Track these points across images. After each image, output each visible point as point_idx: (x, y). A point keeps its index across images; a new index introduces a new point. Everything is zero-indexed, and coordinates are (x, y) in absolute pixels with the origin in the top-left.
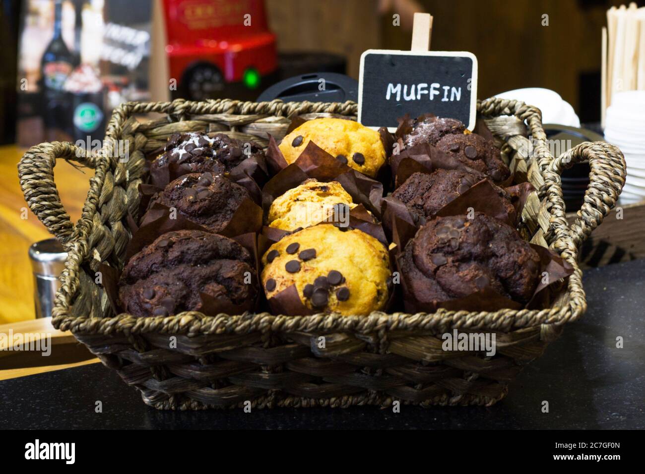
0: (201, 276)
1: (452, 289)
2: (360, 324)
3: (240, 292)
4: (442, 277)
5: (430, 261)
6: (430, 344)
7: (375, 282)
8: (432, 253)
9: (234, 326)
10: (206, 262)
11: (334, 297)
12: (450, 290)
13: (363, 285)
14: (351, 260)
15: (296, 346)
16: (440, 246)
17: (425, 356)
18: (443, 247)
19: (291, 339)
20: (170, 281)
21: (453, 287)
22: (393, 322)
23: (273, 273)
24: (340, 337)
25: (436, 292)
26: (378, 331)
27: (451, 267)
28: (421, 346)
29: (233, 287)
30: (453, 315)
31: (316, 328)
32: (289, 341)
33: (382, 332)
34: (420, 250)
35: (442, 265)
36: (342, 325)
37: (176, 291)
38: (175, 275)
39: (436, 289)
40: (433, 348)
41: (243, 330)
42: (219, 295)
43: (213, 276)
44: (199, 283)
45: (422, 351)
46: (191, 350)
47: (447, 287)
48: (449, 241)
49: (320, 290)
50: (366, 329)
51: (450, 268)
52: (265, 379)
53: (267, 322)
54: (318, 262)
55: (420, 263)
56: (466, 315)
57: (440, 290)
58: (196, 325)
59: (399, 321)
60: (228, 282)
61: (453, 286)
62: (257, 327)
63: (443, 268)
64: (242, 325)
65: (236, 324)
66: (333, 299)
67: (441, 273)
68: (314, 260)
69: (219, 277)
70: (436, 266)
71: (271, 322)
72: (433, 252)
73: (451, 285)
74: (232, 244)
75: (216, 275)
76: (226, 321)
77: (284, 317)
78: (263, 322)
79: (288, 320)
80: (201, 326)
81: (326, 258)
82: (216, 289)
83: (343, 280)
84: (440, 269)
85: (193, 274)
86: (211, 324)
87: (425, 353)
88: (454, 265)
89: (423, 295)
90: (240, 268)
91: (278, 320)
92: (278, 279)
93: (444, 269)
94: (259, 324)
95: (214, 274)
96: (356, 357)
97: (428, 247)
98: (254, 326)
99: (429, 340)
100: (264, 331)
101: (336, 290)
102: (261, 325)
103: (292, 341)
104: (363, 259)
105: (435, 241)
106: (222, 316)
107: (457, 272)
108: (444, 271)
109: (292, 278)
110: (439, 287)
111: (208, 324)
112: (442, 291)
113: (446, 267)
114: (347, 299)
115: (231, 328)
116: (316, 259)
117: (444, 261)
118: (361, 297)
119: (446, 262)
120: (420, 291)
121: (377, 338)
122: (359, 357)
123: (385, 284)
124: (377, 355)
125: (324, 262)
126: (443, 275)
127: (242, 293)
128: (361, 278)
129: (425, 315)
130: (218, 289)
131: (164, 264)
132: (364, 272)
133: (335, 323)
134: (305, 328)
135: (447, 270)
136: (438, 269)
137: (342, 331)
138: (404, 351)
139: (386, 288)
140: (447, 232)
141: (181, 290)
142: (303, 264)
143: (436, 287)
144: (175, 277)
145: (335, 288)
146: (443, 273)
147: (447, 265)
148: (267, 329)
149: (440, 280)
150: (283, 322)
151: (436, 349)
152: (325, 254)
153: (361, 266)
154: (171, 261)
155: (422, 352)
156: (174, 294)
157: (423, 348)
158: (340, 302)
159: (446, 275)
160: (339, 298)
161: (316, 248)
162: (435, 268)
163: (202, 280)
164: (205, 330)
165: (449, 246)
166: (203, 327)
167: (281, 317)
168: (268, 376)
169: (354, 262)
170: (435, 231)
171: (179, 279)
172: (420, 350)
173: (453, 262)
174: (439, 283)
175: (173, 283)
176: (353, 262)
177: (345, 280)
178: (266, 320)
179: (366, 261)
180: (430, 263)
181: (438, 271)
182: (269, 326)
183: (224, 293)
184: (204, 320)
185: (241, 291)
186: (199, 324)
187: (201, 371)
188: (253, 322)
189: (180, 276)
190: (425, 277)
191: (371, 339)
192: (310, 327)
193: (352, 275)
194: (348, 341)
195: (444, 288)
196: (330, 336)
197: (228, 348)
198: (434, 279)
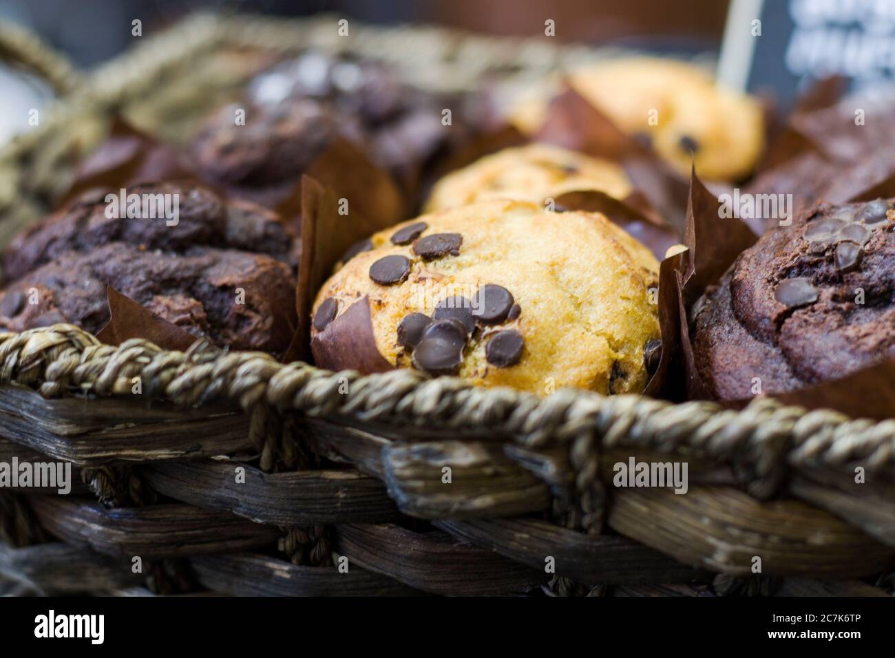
0: (150, 273)
1: (819, 370)
2: (519, 413)
3: (246, 330)
4: (795, 337)
5: (772, 294)
6: (727, 512)
7: (610, 339)
8: (782, 276)
9: (165, 375)
10: (181, 246)
11: (480, 353)
12: (813, 373)
13: (570, 336)
14: (553, 273)
15: (353, 476)
16: (807, 259)
17: (711, 550)
18: (816, 264)
19: (338, 454)
20: (69, 277)
21: (823, 367)
22: (613, 420)
23: (340, 285)
24: (466, 455)
25: (775, 377)
26: (571, 441)
27: (826, 312)
28: (699, 516)
29: (231, 313)
30: (795, 419)
31: (393, 412)
32: (333, 457)
33: (581, 447)
34: (751, 269)
35: (804, 306)
36: (465, 412)
37: (76, 299)
38: (89, 264)
39: (776, 371)
40: (734, 526)
41: (186, 389)
42: (180, 323)
43: (184, 279)
44: (141, 288)
45: (702, 531)
46: (59, 443)
47: (806, 365)
48: (832, 247)
49: (446, 330)
50: (534, 430)
51: (824, 316)
52: (281, 579)
53: (255, 375)
54: (460, 266)
55: (746, 300)
56: (836, 425)
57: (787, 375)
58: (63, 360)
59: (634, 421)
60: (222, 301)
61: (823, 362)
62: (226, 386)
63: (805, 313)
64: (186, 377)
65: (172, 370)
66: (476, 360)
67: (795, 325)
68: (451, 260)
69: (200, 286)
70: (785, 307)
71: (265, 378)
72: (786, 273)
73: (817, 359)
74: (268, 224)
75: (195, 278)
76: (144, 360)
77: (308, 369)
78: (246, 374)
79: (316, 378)
80: (78, 365)
81: (486, 259)
82: (177, 307)
83: (511, 312)
84: (795, 313)
85: (131, 266)
86: (106, 363)
87: (712, 541)
88: (834, 309)
89: (735, 383)
90: (262, 269)
91: (289, 374)
92: (345, 298)
93: (806, 317)
94: (234, 377)
95: (187, 274)
96: (518, 535)
97: (773, 263)
98: (219, 382)
99: (726, 499)
100: (245, 401)
101: (491, 334)
102: (238, 383)
103: (338, 459)
104: (588, 275)
105: (797, 250)
106: (138, 345)
107: (839, 326)
108: (806, 321)
109: (380, 295)
110: (784, 366)
111: (97, 361)
112: (791, 377)
113: (813, 311)
114: (515, 362)
115: (156, 380)
116: (458, 259)
117: (810, 296)
118: (558, 366)
119: (814, 299)
120: (729, 373)
121: (569, 467)
122: (525, 536)
123: (638, 350)
124: (578, 535)
125: (478, 266)
126: (800, 331)
127: (252, 333)
128: (570, 319)
129: (714, 412)
130: (183, 308)
131: (75, 243)
132: (584, 309)
133: (446, 402)
134: (362, 407)
135: (812, 320)
136: (788, 313)
137: (467, 434)
138: (652, 527)
139: (639, 362)
140: (833, 231)
141: (90, 299)
142: (419, 265)
143: (775, 365)
144: (86, 269)
145: (488, 330)
146: (800, 326)
147: (816, 306)
148: (255, 394)
149: (790, 344)
150: (300, 384)
151: (745, 530)
152: (486, 252)
153: (579, 293)
154: (93, 233)
155: (702, 536)
156: (69, 307)
157: (706, 521)
158: (492, 367)
159: (807, 332)
160: (492, 359)
161: (465, 235)
162: (780, 311)
163: (150, 283)
164: (85, 378)
165: (831, 260)
166: (81, 369)
167: (299, 368)
168: (288, 572)
169: (561, 278)
170: (805, 228)
171: (95, 275)
172: (696, 528)
173: (835, 298)
174: (786, 354)
175: (75, 283)
176: (557, 279)
177: (518, 312)
178: (254, 369)
179: (595, 280)
180: (770, 298)
181: (787, 321)
182: (260, 388)
183: (198, 321)
184: (88, 350)
185: (252, 327)
186: (75, 358)
187: (103, 525)
188: (216, 372)
189: (99, 268)
190: (750, 338)
191: (550, 469)
192: (375, 406)
193: (541, 306)
194: (488, 470)
195: (799, 368)
196: (437, 446)
197: (163, 454)
198: (776, 344)
